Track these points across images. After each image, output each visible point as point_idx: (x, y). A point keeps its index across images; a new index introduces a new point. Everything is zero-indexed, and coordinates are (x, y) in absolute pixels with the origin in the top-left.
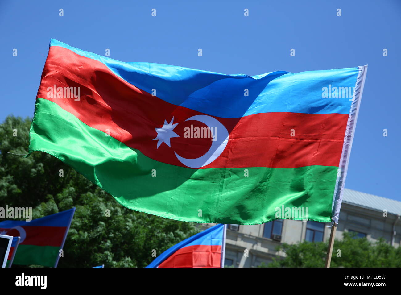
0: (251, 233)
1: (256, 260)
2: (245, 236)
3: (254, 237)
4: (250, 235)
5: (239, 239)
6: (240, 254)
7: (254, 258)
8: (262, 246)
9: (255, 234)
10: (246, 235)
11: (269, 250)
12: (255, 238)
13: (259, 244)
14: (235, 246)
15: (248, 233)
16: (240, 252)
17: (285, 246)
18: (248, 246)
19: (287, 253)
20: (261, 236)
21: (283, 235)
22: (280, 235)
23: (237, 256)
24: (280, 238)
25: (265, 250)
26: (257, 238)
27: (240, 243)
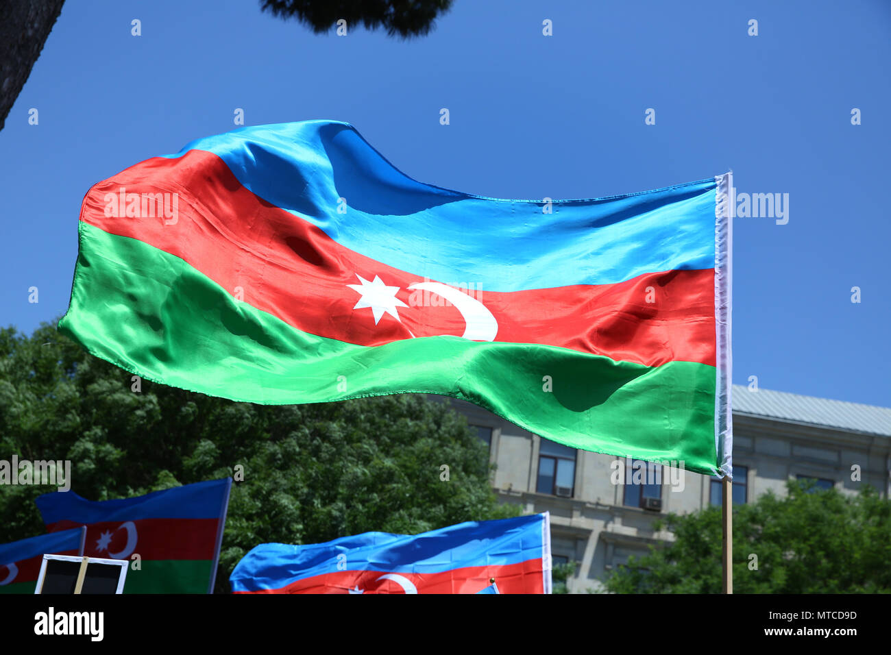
0: (599, 499)
1: (614, 554)
2: (588, 505)
3: (606, 506)
4: (598, 504)
5: (576, 513)
6: (580, 543)
7: (610, 548)
8: (624, 524)
9: (608, 500)
10: (590, 503)
11: (639, 530)
12: (608, 508)
13: (618, 520)
14: (569, 528)
16: (582, 539)
17: (671, 520)
18: (596, 526)
19: (677, 534)
20: (620, 503)
21: (664, 498)
22: (658, 498)
23: (575, 548)
24: (659, 503)
25: (631, 531)
26: (611, 507)
27: (579, 521)
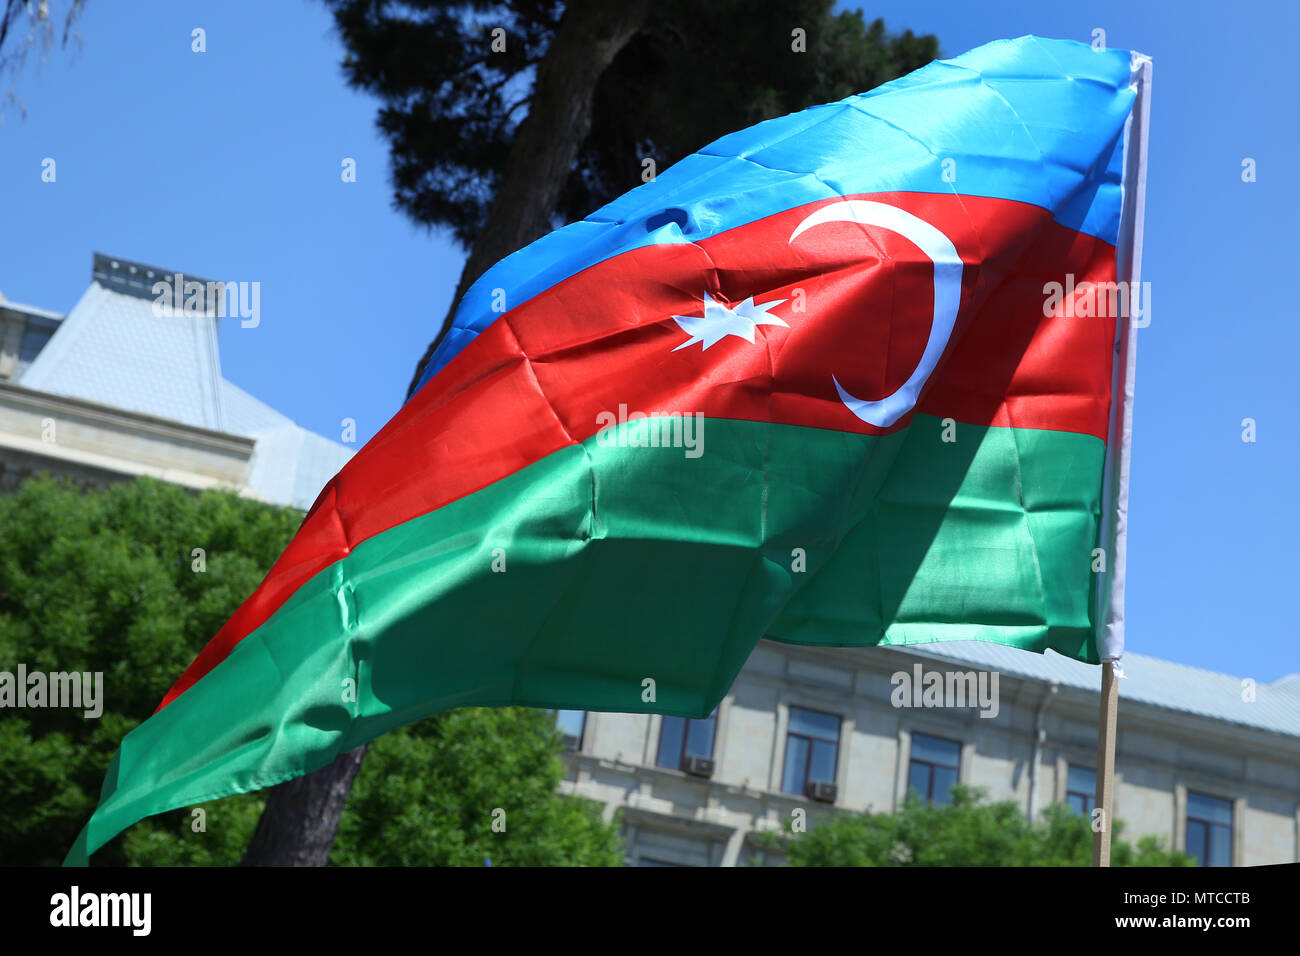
15: (611, 756)
